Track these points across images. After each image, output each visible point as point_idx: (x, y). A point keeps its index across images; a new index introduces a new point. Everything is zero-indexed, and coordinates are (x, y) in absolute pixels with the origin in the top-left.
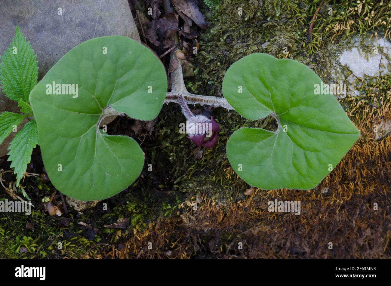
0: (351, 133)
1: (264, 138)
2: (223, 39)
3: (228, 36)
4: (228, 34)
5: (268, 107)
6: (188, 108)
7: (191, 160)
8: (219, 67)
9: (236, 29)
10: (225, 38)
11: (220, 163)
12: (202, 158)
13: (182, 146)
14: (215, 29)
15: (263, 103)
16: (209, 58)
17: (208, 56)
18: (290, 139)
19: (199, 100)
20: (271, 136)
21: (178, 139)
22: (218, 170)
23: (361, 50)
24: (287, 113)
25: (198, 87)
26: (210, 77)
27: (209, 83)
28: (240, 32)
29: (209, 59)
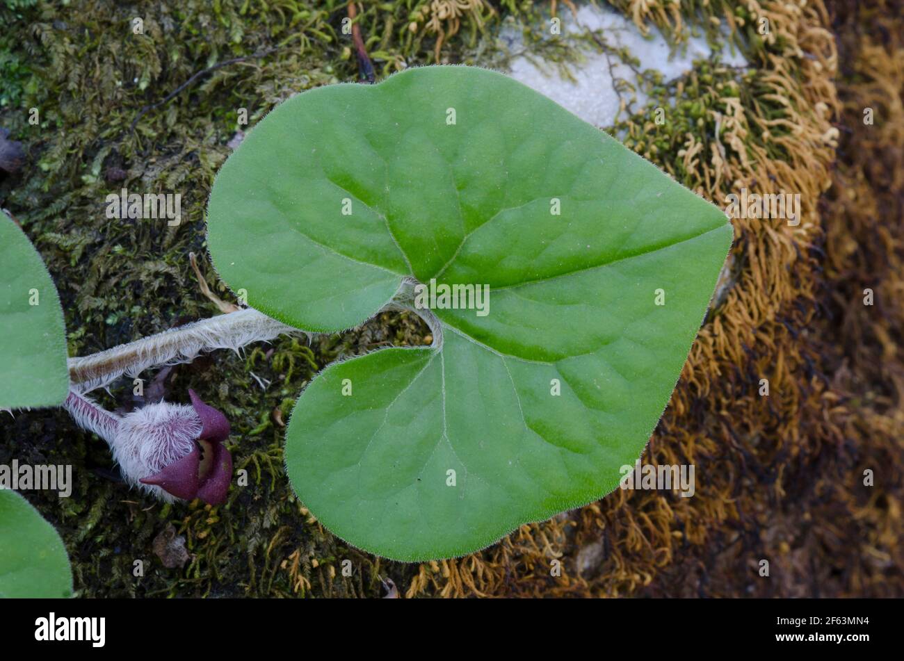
0: (707, 230)
1: (401, 384)
2: (93, 176)
3: (106, 158)
4: (103, 153)
5: (390, 267)
6: (93, 405)
7: (151, 585)
8: (121, 257)
9: (124, 128)
10: (96, 171)
11: (260, 549)
12: (189, 562)
13: (104, 553)
14: (56, 151)
15: (366, 259)
16: (74, 245)
17: (69, 243)
18: (490, 349)
19: (122, 361)
20: (422, 365)
21: (81, 537)
22: (258, 579)
23: (539, 59)
24: (458, 258)
25: (82, 344)
26: (109, 302)
27: (109, 321)
28: (139, 132)
29: (79, 250)
